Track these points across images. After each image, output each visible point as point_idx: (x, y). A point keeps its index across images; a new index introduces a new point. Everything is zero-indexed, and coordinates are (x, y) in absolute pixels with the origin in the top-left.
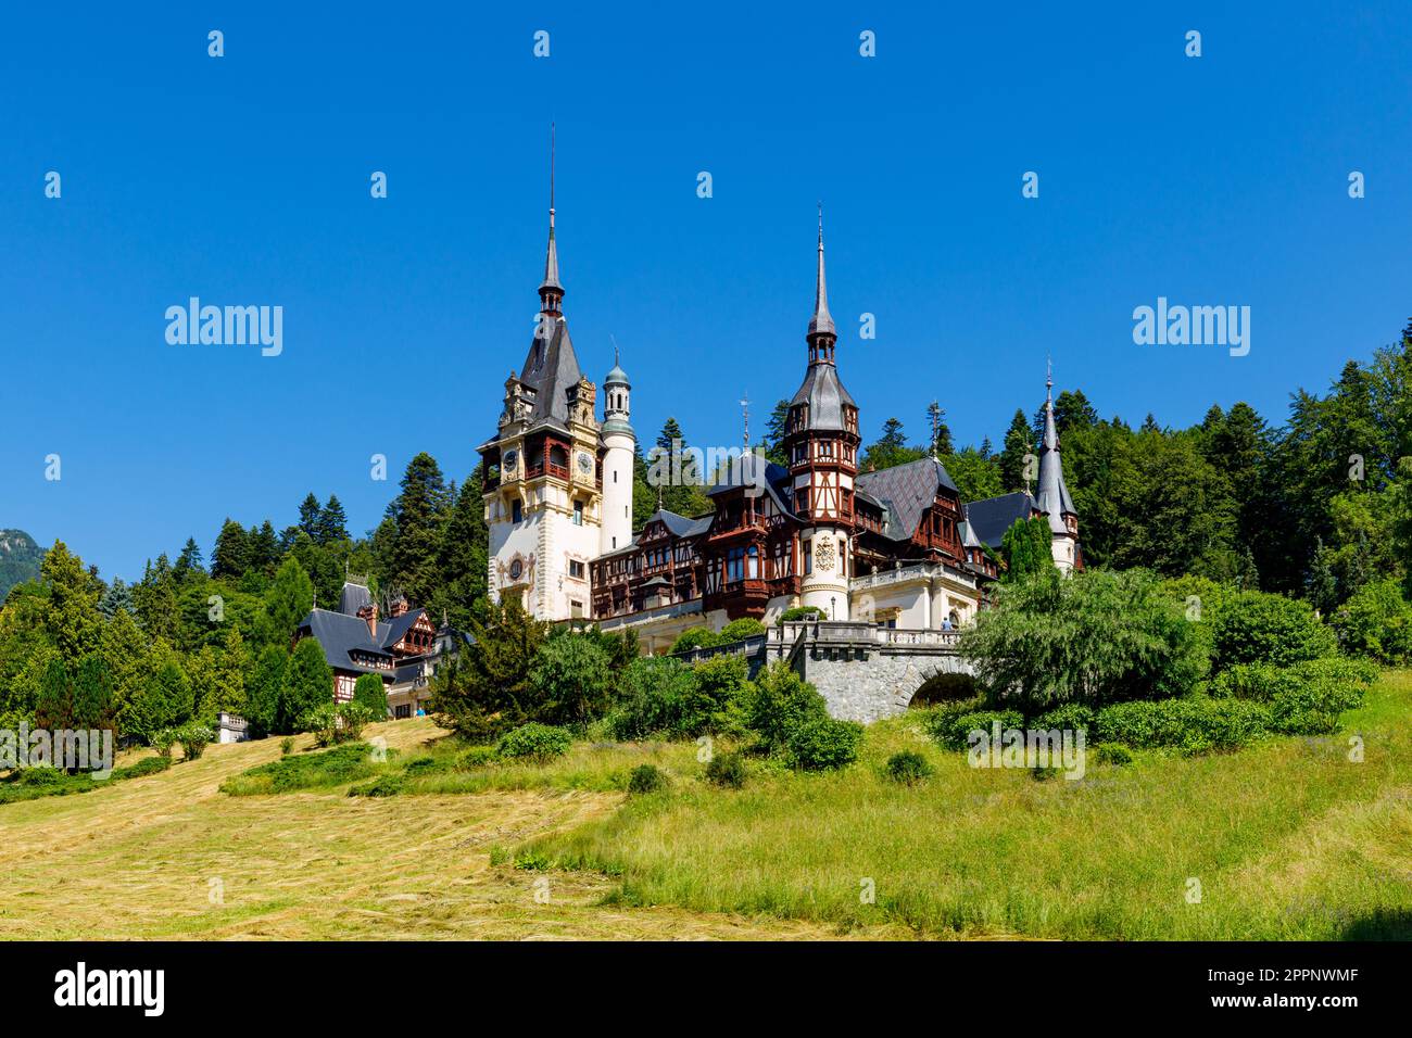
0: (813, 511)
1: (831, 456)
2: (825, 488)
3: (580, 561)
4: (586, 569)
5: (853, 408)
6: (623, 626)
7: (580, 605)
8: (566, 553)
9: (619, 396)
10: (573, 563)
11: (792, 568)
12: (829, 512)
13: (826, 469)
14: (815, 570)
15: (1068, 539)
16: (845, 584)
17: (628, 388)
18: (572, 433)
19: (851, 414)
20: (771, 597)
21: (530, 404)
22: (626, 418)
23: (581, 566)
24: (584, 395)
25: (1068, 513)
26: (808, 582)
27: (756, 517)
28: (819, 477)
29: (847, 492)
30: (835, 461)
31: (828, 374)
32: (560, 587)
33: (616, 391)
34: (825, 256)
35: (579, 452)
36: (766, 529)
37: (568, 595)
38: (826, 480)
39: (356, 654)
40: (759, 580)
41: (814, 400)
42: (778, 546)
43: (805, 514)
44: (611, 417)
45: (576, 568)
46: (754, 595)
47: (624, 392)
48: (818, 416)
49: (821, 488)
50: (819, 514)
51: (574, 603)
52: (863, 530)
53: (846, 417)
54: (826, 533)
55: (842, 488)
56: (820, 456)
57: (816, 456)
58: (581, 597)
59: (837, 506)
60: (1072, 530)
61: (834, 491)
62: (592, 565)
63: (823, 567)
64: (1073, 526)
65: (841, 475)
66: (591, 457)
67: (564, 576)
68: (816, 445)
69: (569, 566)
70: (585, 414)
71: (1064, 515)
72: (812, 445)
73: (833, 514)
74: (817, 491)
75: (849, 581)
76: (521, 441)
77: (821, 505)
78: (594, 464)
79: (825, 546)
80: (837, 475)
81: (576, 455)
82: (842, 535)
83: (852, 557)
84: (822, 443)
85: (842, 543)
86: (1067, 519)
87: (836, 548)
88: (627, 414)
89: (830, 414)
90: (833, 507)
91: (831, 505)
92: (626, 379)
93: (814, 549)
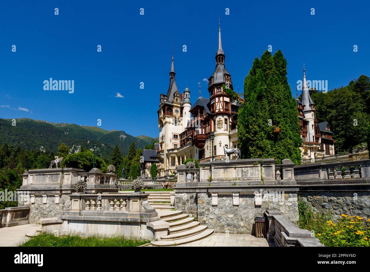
0: (215, 110)
1: (221, 92)
2: (219, 102)
3: (176, 134)
4: (179, 136)
5: (228, 75)
6: (181, 150)
7: (177, 145)
8: (172, 133)
9: (187, 94)
10: (174, 135)
11: (211, 129)
12: (220, 110)
13: (219, 96)
14: (217, 129)
15: (312, 112)
16: (227, 132)
17: (189, 92)
18: (173, 104)
19: (228, 77)
20: (206, 139)
21: (165, 99)
22: (189, 99)
23: (177, 136)
24: (177, 95)
25: (312, 105)
26: (215, 133)
27: (200, 115)
28: (217, 99)
29: (227, 103)
30: (222, 93)
31: (221, 67)
32: (171, 141)
33: (186, 93)
34: (221, 33)
35: (175, 109)
36: (204, 119)
37: (173, 143)
38: (219, 100)
39: (151, 158)
40: (202, 134)
41: (215, 75)
42: (207, 123)
43: (213, 112)
44: (185, 100)
45: (175, 136)
46: (200, 139)
47: (188, 93)
48: (216, 80)
49: (218, 102)
50: (217, 111)
51: (175, 145)
52: (234, 114)
53: (226, 78)
54: (221, 117)
55: (225, 101)
56: (217, 92)
57: (216, 92)
58: (177, 143)
59: (223, 107)
60: (313, 109)
61: (222, 103)
62: (180, 135)
63: (219, 128)
64: (313, 108)
65: (224, 97)
66: (179, 110)
67: (172, 139)
68: (216, 89)
69: (173, 136)
70: (177, 99)
71: (310, 105)
72: (215, 89)
73: (222, 110)
74: (216, 103)
75: (230, 131)
76: (162, 108)
77: (218, 108)
78: (180, 111)
79: (219, 121)
80: (223, 98)
81: (174, 109)
82: (226, 117)
83: (231, 124)
84: (218, 88)
85: (226, 120)
86: (311, 106)
87: (224, 121)
88: (189, 98)
89: (220, 78)
90: (222, 108)
91: (221, 107)
92: (188, 90)
93: (216, 122)
